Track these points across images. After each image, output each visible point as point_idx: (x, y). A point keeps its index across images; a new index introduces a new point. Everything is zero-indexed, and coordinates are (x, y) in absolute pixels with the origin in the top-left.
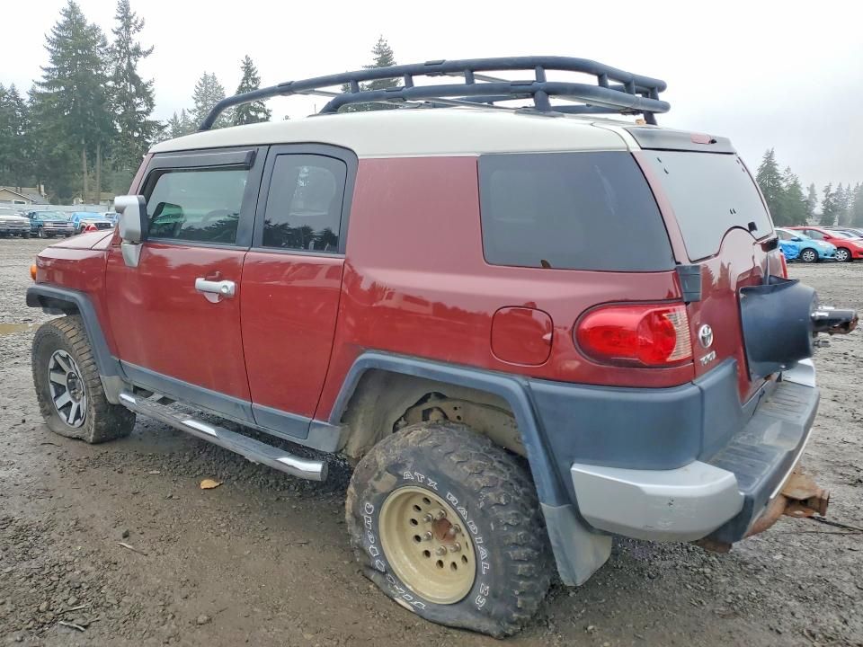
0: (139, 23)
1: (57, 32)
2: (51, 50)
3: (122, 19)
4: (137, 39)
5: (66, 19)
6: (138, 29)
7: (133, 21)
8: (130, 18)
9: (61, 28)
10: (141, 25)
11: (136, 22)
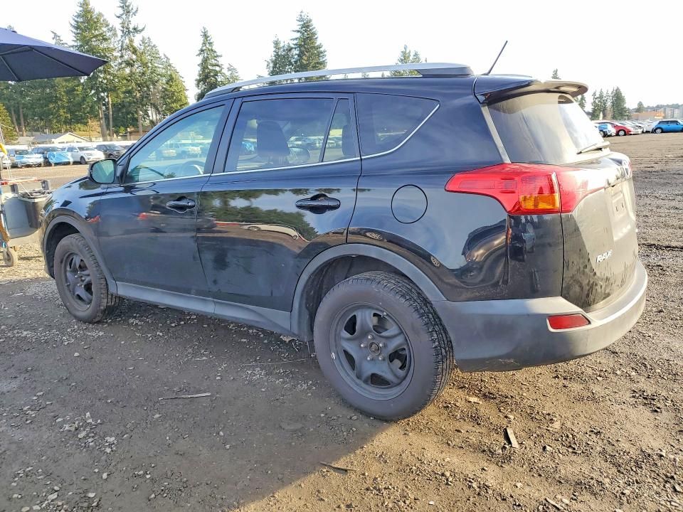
0: (135, 10)
1: (76, 19)
2: (74, 33)
3: (123, 7)
4: (134, 21)
5: (81, 9)
6: (134, 14)
7: (130, 8)
8: (128, 7)
9: (79, 16)
10: (137, 11)
11: (132, 9)
